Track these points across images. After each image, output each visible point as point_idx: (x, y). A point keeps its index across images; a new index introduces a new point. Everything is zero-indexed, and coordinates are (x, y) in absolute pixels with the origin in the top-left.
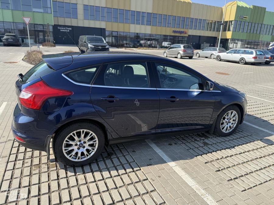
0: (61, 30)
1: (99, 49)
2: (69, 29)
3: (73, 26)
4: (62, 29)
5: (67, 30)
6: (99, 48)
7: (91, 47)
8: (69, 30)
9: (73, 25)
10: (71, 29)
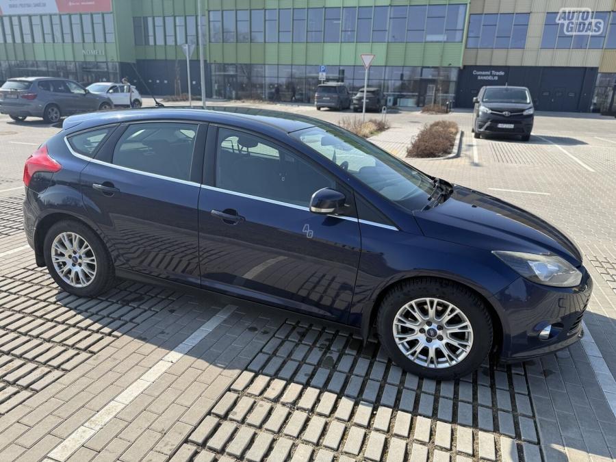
0: (479, 78)
1: (501, 118)
2: (498, 73)
3: (509, 67)
4: (481, 75)
5: (494, 76)
6: (503, 115)
7: (484, 113)
8: (498, 76)
9: (510, 64)
10: (502, 73)
